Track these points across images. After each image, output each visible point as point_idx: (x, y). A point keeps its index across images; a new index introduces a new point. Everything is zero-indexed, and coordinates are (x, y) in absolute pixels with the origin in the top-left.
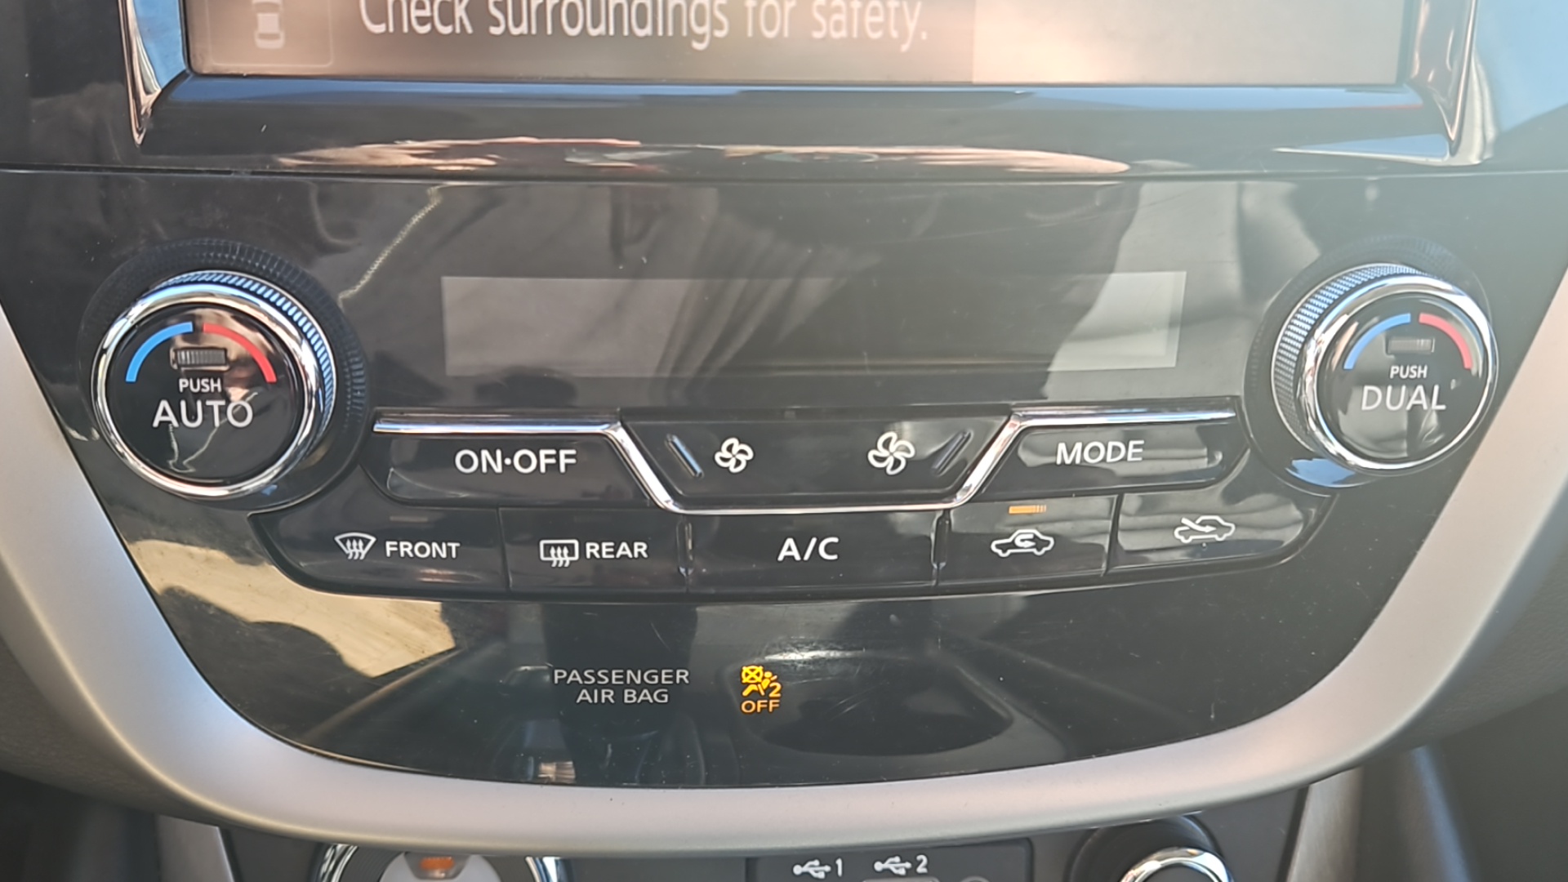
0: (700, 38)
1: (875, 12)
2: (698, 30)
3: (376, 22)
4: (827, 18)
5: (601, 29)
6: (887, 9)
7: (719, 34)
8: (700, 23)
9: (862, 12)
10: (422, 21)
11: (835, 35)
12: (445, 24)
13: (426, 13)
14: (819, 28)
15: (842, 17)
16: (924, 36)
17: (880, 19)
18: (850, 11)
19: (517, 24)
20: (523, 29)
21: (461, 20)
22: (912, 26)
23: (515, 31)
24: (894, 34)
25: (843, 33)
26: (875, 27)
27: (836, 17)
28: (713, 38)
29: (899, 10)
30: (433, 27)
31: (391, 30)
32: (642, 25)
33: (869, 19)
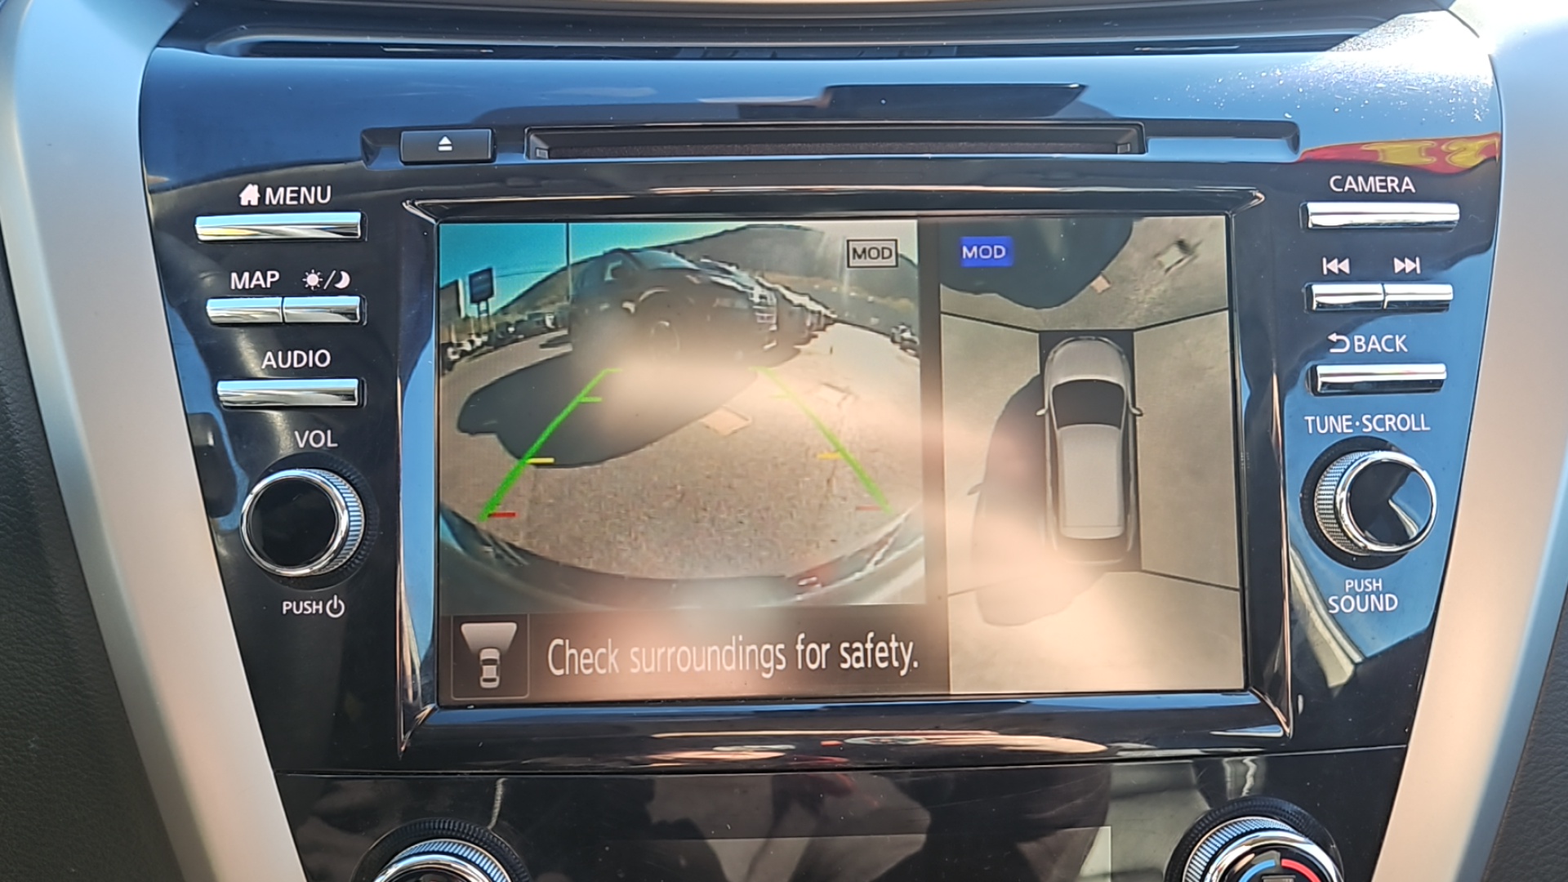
0: (768, 670)
1: (882, 650)
2: (766, 666)
3: (557, 668)
4: (851, 656)
5: (703, 667)
6: (890, 649)
7: (779, 667)
8: (767, 661)
9: (873, 650)
10: (587, 666)
11: (856, 666)
12: (601, 668)
13: (590, 661)
14: (845, 661)
15: (860, 654)
16: (916, 664)
17: (886, 654)
18: (865, 650)
19: (648, 666)
20: (652, 668)
21: (612, 664)
22: (907, 659)
23: (646, 670)
24: (896, 664)
25: (862, 664)
26: (882, 660)
27: (856, 654)
28: (775, 669)
29: (898, 648)
30: (594, 669)
31: (567, 672)
32: (729, 664)
33: (878, 655)
